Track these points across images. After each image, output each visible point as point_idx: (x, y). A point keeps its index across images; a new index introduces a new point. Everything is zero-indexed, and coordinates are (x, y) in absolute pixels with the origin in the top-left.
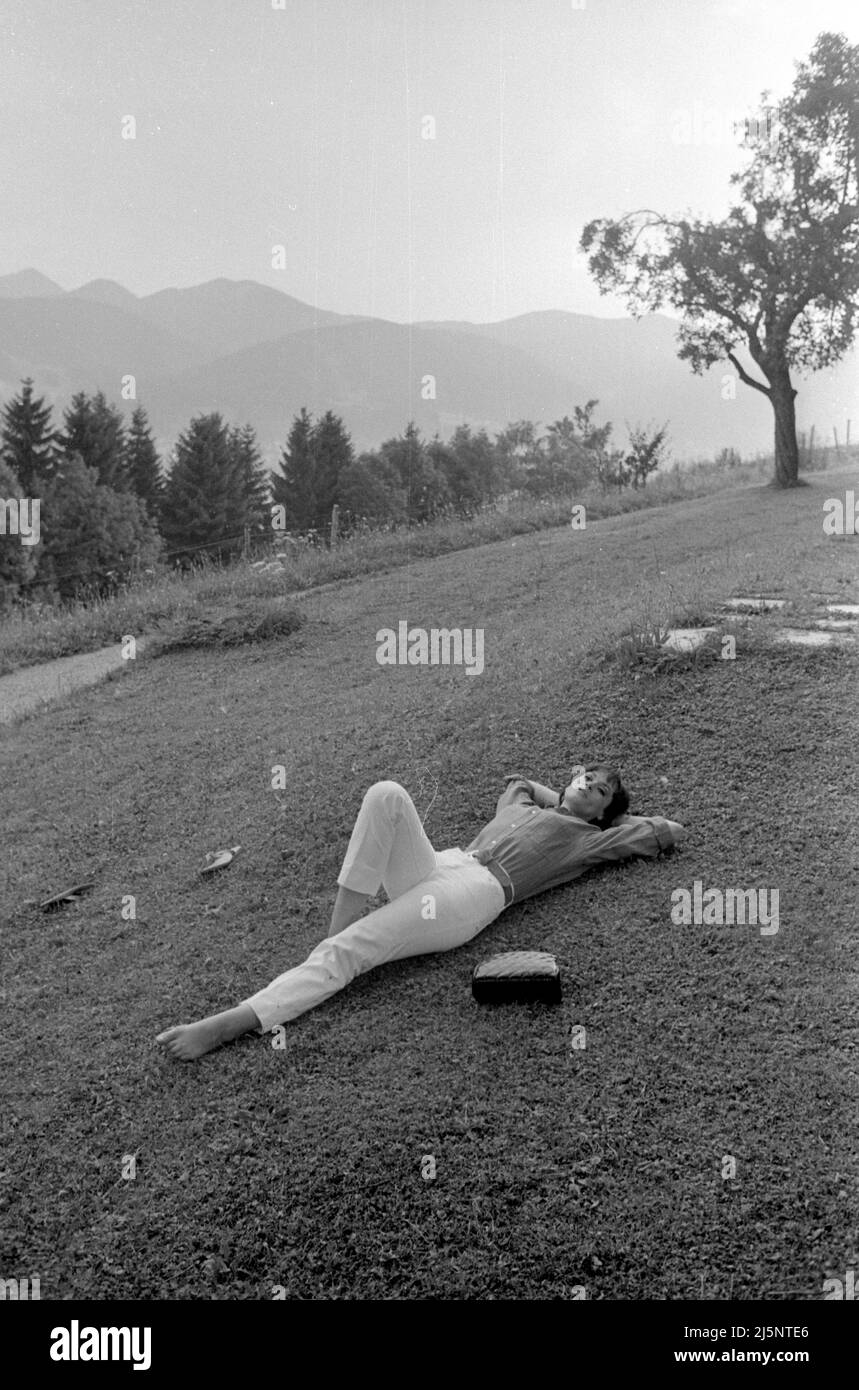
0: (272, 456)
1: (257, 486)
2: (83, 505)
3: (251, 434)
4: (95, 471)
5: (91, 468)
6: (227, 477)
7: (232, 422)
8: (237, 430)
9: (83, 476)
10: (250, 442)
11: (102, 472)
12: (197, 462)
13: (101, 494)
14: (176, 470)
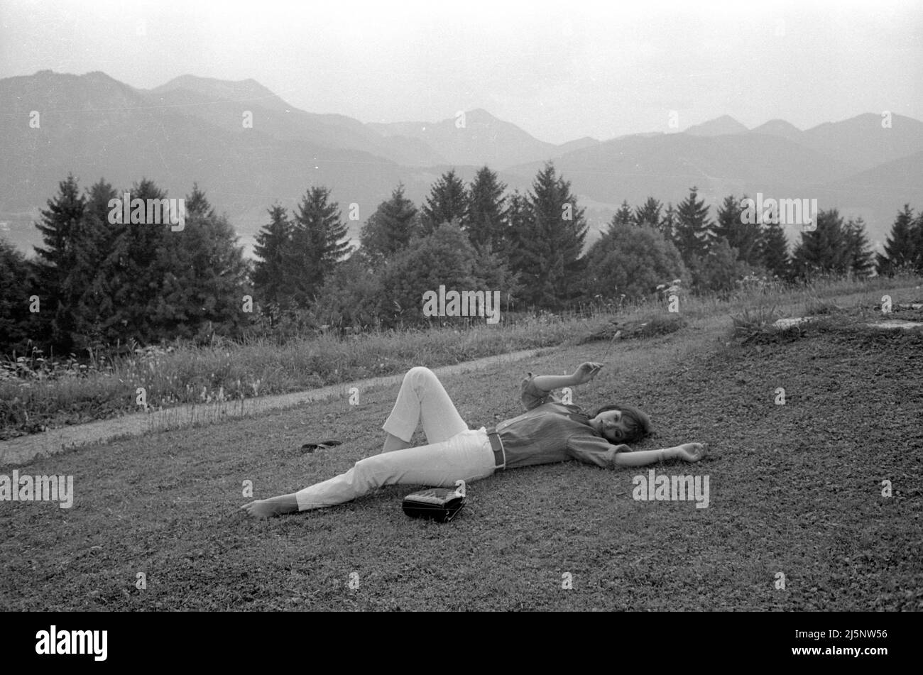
1: (865, 264)
2: (726, 274)
3: (861, 224)
4: (736, 250)
5: (734, 248)
6: (838, 257)
7: (847, 215)
8: (851, 222)
9: (727, 254)
10: (861, 231)
11: (741, 252)
12: (815, 245)
13: (739, 267)
14: (799, 252)
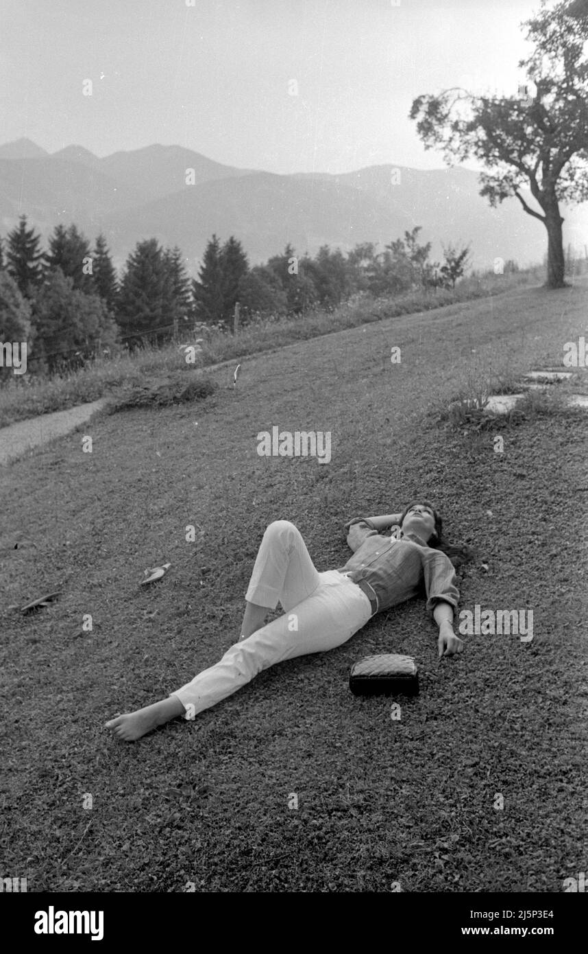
0: (193, 268)
1: (183, 290)
2: (63, 303)
3: (178, 253)
4: (71, 280)
5: (68, 277)
6: (162, 282)
7: (165, 244)
8: (169, 250)
9: (62, 284)
10: (177, 259)
11: (76, 281)
12: (141, 273)
13: (75, 296)
14: (127, 279)
